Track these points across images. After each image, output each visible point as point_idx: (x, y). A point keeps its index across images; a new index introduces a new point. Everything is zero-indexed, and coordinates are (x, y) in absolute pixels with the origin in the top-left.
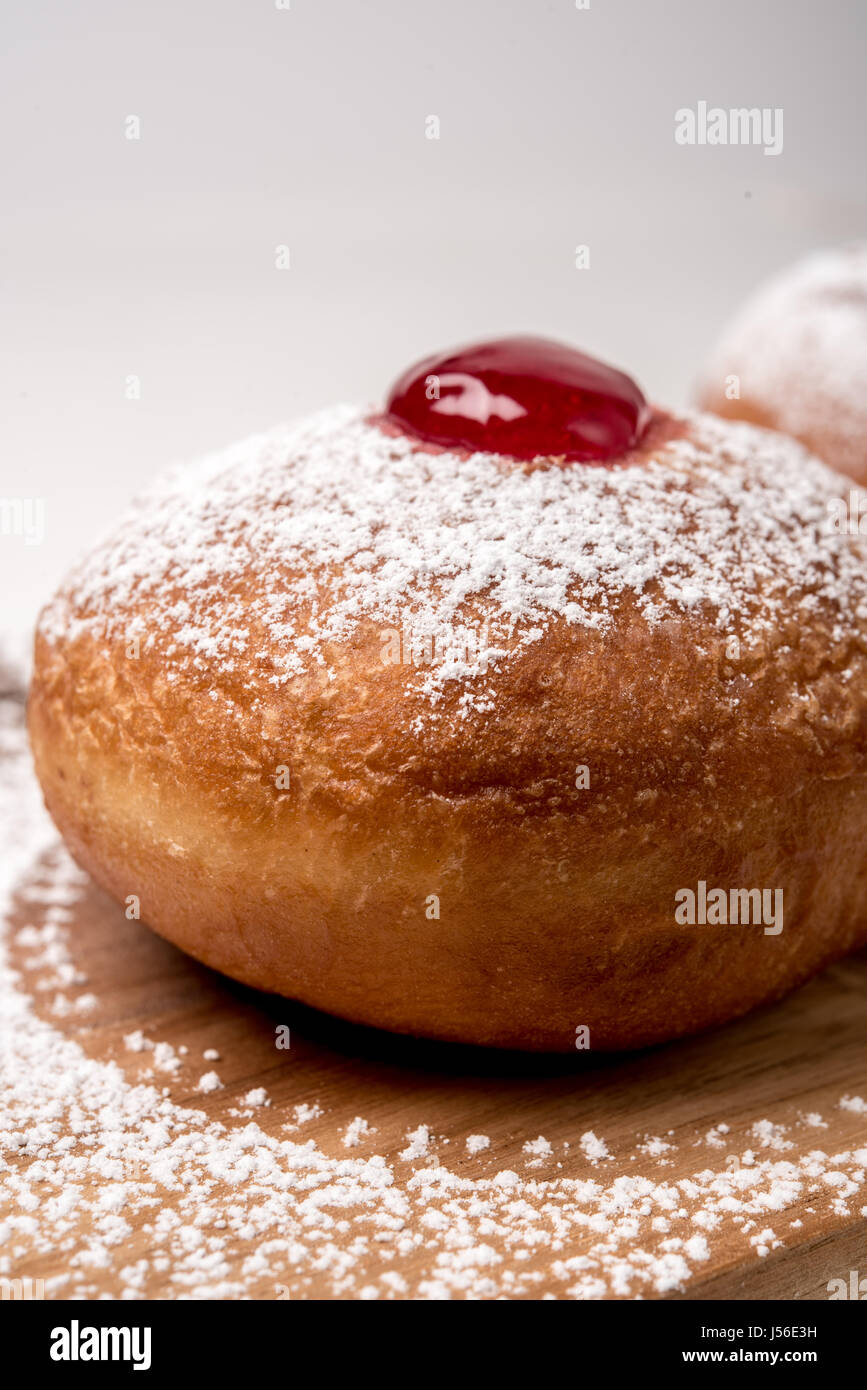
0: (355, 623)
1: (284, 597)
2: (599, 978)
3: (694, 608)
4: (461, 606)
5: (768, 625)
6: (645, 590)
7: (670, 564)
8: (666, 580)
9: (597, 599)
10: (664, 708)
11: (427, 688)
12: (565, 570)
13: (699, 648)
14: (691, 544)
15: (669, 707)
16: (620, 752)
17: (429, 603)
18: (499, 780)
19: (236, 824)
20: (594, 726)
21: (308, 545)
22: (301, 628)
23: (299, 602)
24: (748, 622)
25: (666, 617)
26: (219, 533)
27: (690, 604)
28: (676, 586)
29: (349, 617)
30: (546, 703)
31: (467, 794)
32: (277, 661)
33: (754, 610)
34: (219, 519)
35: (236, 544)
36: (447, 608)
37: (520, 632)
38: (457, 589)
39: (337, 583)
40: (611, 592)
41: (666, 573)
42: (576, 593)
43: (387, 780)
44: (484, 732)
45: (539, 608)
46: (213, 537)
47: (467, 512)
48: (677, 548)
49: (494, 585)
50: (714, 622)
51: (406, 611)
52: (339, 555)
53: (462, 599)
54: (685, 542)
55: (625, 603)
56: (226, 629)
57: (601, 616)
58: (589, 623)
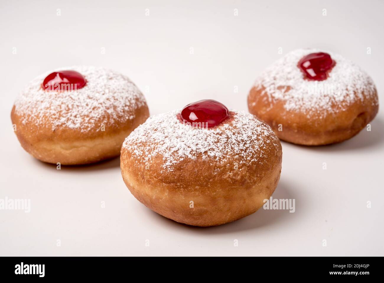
0: (157, 154)
1: (149, 148)
2: (191, 215)
3: (212, 157)
4: (172, 153)
5: (226, 160)
6: (204, 153)
7: (211, 148)
8: (209, 151)
9: (195, 154)
10: (202, 173)
11: (164, 166)
12: (191, 148)
13: (211, 164)
14: (216, 145)
15: (203, 173)
16: (193, 180)
17: (168, 152)
18: (173, 182)
19: (137, 183)
20: (189, 175)
21: (155, 139)
22: (150, 153)
23: (151, 148)
24: (222, 160)
25: (207, 158)
26: (145, 134)
27: (212, 156)
28: (210, 152)
29: (156, 152)
30: (182, 171)
31: (169, 183)
32: (145, 158)
33: (224, 157)
34: (146, 131)
35: (147, 136)
36: (170, 153)
37: (180, 159)
38: (173, 150)
39: (157, 146)
40: (198, 153)
41: (209, 150)
42: (191, 153)
43: (157, 180)
44: (171, 174)
45: (184, 155)
46: (144, 134)
47: (181, 136)
48: (213, 145)
49: (179, 150)
50: (215, 159)
51: (164, 152)
52: (159, 141)
53: (173, 152)
54: (215, 145)
55: (199, 155)
56: (140, 151)
57: (195, 157)
58: (192, 158)
